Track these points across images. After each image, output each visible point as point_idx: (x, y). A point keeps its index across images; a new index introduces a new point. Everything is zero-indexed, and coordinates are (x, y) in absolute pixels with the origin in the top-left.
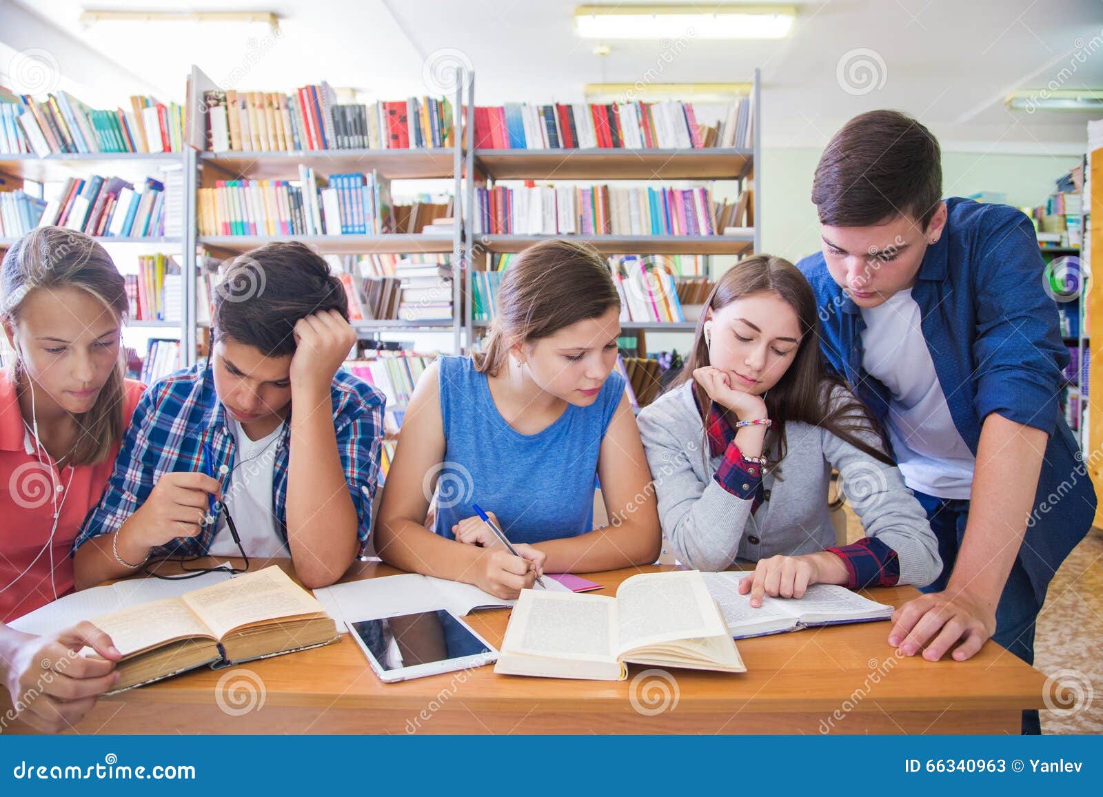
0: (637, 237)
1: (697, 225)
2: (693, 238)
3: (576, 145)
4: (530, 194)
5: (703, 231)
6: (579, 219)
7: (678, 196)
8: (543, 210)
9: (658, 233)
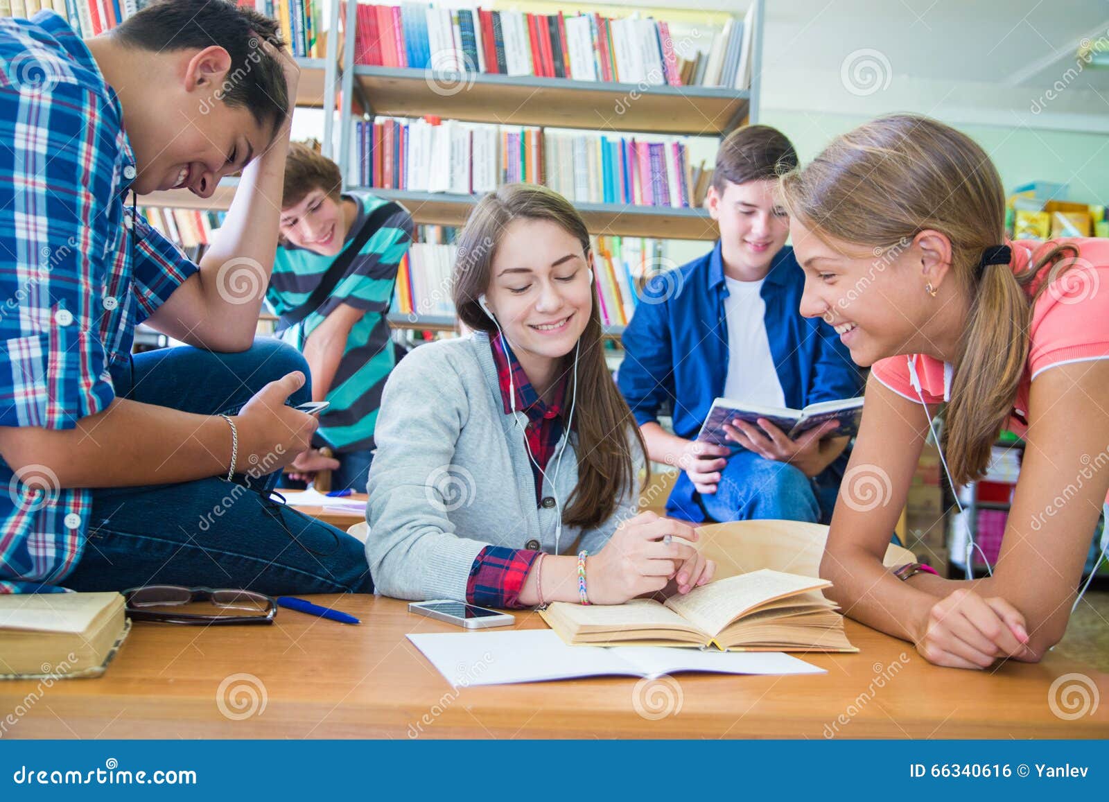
0: (583, 204)
1: (666, 193)
2: (661, 210)
3: (503, 70)
4: (433, 136)
5: (676, 202)
6: (502, 175)
7: (643, 153)
8: (452, 158)
9: (612, 200)
